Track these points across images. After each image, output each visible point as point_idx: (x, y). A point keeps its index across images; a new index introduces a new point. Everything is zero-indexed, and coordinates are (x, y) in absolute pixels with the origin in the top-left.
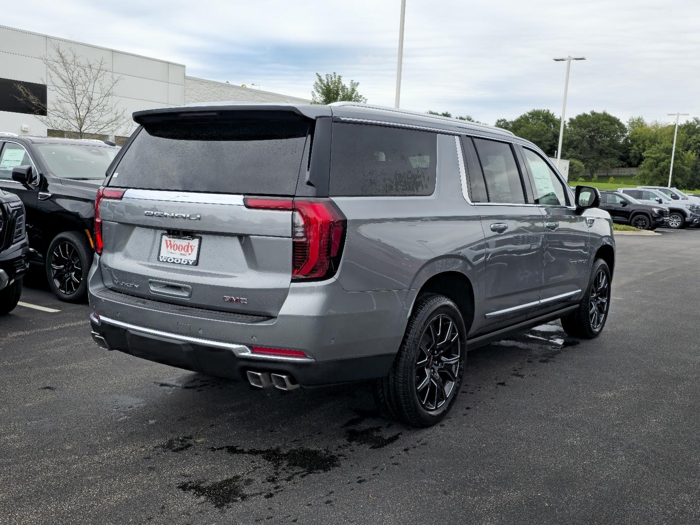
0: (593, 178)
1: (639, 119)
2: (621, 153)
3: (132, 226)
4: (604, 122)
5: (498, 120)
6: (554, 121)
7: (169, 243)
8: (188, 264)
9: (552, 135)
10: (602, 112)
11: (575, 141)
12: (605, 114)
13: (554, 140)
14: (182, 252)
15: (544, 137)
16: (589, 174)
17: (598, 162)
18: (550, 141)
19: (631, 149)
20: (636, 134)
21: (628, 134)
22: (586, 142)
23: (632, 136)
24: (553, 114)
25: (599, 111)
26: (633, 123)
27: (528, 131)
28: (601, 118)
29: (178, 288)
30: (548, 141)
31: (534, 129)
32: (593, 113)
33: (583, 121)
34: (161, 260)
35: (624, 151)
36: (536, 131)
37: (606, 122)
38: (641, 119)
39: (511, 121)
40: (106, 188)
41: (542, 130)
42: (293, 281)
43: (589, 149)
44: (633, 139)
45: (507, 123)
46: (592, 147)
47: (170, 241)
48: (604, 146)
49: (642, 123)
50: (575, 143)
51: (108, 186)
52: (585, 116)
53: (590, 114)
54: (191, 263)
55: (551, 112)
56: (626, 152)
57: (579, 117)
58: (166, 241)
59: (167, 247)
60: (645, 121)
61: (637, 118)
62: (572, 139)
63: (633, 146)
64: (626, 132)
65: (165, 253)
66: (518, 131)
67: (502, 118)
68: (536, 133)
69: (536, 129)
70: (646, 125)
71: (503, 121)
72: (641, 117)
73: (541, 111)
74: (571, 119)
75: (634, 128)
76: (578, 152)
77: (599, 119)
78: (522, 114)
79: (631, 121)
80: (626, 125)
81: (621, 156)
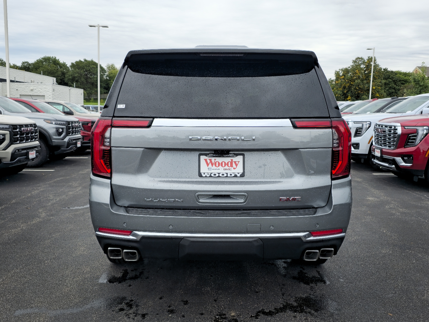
0: (91, 100)
1: (112, 65)
2: (104, 85)
3: (158, 150)
4: (93, 66)
5: (23, 62)
6: (60, 64)
7: (209, 161)
8: (236, 176)
9: (61, 73)
10: (91, 60)
11: (77, 77)
12: (92, 61)
13: (63, 76)
14: (225, 168)
15: (56, 74)
16: (87, 98)
17: (92, 90)
18: (60, 77)
19: (110, 83)
20: (112, 74)
21: (107, 73)
22: (83, 78)
23: (110, 75)
24: (58, 60)
25: (89, 59)
26: (109, 67)
27: (45, 70)
28: (91, 63)
29: (228, 196)
30: (59, 77)
31: (49, 68)
32: (85, 60)
33: (81, 65)
34: (203, 175)
35: (106, 84)
36: (51, 70)
37: (94, 66)
38: (114, 65)
39: (32, 63)
40: (114, 118)
41: (54, 70)
42: (332, 179)
43: (85, 82)
44: (111, 77)
45: (29, 64)
46: (87, 81)
47: (210, 160)
48: (94, 81)
49: (114, 68)
50: (77, 79)
51: (114, 117)
52: (80, 61)
53: (84, 61)
54: (239, 175)
55: (57, 58)
56: (107, 85)
57: (77, 62)
58: (206, 160)
59: (208, 165)
60: (116, 66)
61: (111, 64)
62: (74, 76)
63: (111, 81)
64: (106, 73)
65: (204, 169)
66: (38, 70)
67: (26, 61)
68: (51, 71)
69: (50, 69)
70: (116, 69)
71: (26, 62)
72: (113, 64)
73: (51, 57)
74: (72, 63)
75: (110, 70)
76: (79, 84)
77: (90, 64)
78: (38, 59)
79: (108, 66)
80: (105, 68)
81: (105, 87)
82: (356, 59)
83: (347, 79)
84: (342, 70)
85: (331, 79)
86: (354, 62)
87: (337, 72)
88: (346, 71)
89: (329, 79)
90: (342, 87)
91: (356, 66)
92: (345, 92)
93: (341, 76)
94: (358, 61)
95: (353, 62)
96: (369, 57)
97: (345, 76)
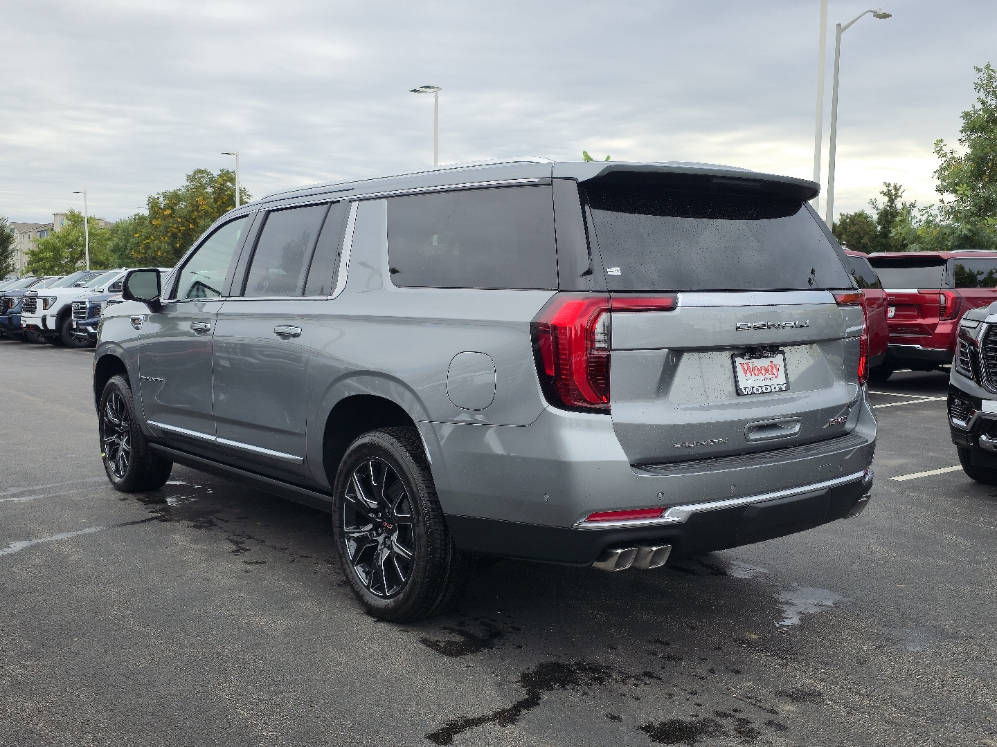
7: (745, 366)
8: (780, 390)
14: (766, 376)
54: (783, 388)
58: (742, 365)
59: (745, 373)
65: (746, 382)
82: (195, 173)
83: (180, 217)
84: (164, 195)
85: (138, 215)
86: (191, 178)
87: (154, 199)
88: (174, 198)
89: (135, 216)
90: (169, 234)
91: (196, 187)
92: (178, 245)
93: (164, 210)
94: (198, 176)
95: (188, 180)
96: (222, 171)
97: (172, 209)
